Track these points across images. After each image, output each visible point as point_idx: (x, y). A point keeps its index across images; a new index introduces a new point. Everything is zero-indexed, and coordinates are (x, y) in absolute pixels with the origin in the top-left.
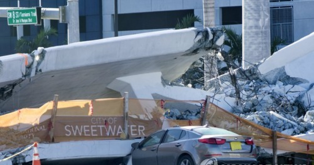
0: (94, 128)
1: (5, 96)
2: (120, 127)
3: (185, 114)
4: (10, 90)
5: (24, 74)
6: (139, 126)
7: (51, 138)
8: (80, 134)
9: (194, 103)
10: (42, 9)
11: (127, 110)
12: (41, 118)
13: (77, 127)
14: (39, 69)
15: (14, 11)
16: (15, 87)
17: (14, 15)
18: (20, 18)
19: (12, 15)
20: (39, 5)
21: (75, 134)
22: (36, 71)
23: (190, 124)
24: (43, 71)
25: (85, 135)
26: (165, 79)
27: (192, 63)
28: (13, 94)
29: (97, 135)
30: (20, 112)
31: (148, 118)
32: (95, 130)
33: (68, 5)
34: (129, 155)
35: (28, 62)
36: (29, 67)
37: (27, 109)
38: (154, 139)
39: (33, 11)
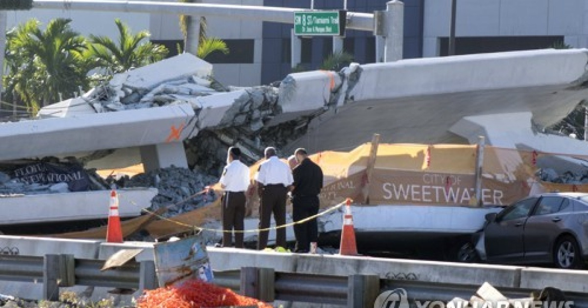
0: (426, 190)
1: (295, 133)
2: (466, 190)
3: (564, 178)
4: (304, 124)
5: (328, 101)
6: (495, 191)
7: (366, 198)
8: (406, 197)
9: (579, 162)
10: (348, 13)
11: (481, 164)
12: (350, 169)
13: (401, 187)
14: (350, 95)
15: (305, 14)
16: (312, 121)
17: (304, 20)
18: (314, 25)
19: (302, 20)
20: (343, 7)
21: (398, 197)
22: (346, 98)
23: (574, 189)
24: (356, 99)
25: (413, 199)
26: (536, 123)
27: (578, 102)
28: (308, 131)
29: (430, 200)
30: (320, 156)
31: (508, 179)
32: (429, 193)
33: (387, 10)
34: (481, 231)
35: (334, 84)
36: (336, 92)
37: (332, 152)
38: (519, 210)
39: (335, 15)
